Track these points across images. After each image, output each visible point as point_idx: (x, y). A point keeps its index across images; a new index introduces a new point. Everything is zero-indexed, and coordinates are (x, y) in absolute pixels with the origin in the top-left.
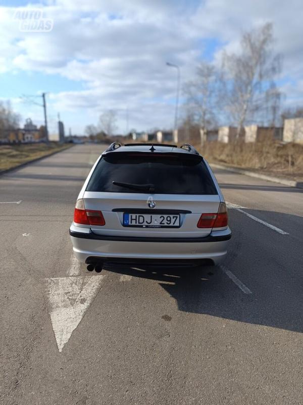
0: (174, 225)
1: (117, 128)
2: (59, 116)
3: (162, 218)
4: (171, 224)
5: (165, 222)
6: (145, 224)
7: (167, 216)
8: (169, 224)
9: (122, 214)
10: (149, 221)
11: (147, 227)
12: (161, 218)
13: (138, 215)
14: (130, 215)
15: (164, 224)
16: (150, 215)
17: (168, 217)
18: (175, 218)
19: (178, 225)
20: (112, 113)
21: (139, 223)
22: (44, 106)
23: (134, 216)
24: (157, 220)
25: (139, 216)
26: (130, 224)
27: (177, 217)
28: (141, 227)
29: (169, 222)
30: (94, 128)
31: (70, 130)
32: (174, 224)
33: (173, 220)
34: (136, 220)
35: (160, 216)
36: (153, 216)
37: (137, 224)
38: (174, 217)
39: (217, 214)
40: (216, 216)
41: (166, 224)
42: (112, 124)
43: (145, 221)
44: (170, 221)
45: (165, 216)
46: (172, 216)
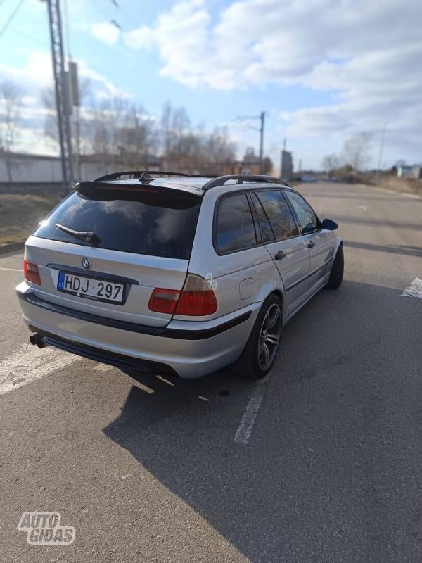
0: (115, 300)
1: (370, 159)
2: (285, 143)
3: (101, 286)
4: (111, 298)
5: (104, 292)
6: (80, 291)
7: (108, 283)
8: (109, 297)
9: (57, 272)
10: (85, 289)
11: (82, 296)
12: (99, 285)
13: (74, 277)
14: (66, 275)
15: (102, 295)
16: (87, 279)
17: (109, 285)
18: (117, 289)
19: (120, 300)
20: (366, 136)
21: (74, 289)
22: (262, 130)
23: (70, 276)
24: (94, 287)
25: (76, 279)
26: (64, 288)
27: (120, 288)
28: (75, 294)
29: (109, 294)
30: (336, 160)
31: (300, 162)
32: (115, 298)
33: (114, 292)
34: (71, 283)
35: (99, 282)
36: (91, 280)
37: (72, 290)
38: (116, 287)
39: (181, 292)
40: (178, 295)
41: (105, 297)
42: (363, 154)
43: (81, 287)
44: (110, 292)
45: (105, 284)
46: (113, 285)
